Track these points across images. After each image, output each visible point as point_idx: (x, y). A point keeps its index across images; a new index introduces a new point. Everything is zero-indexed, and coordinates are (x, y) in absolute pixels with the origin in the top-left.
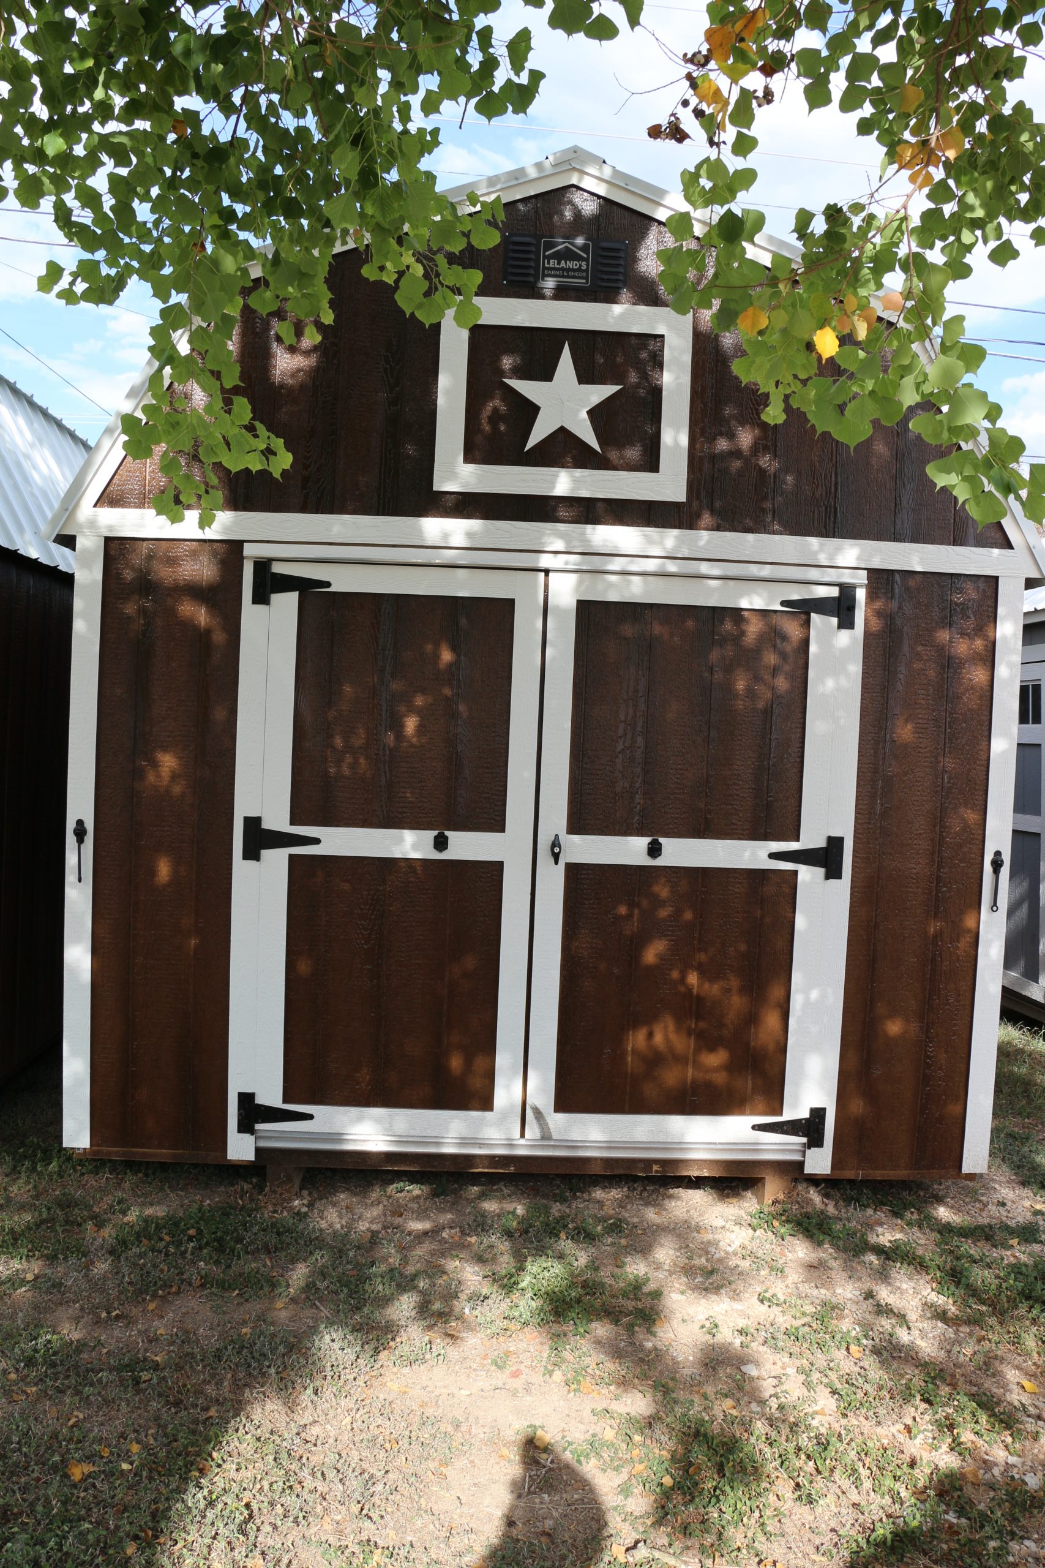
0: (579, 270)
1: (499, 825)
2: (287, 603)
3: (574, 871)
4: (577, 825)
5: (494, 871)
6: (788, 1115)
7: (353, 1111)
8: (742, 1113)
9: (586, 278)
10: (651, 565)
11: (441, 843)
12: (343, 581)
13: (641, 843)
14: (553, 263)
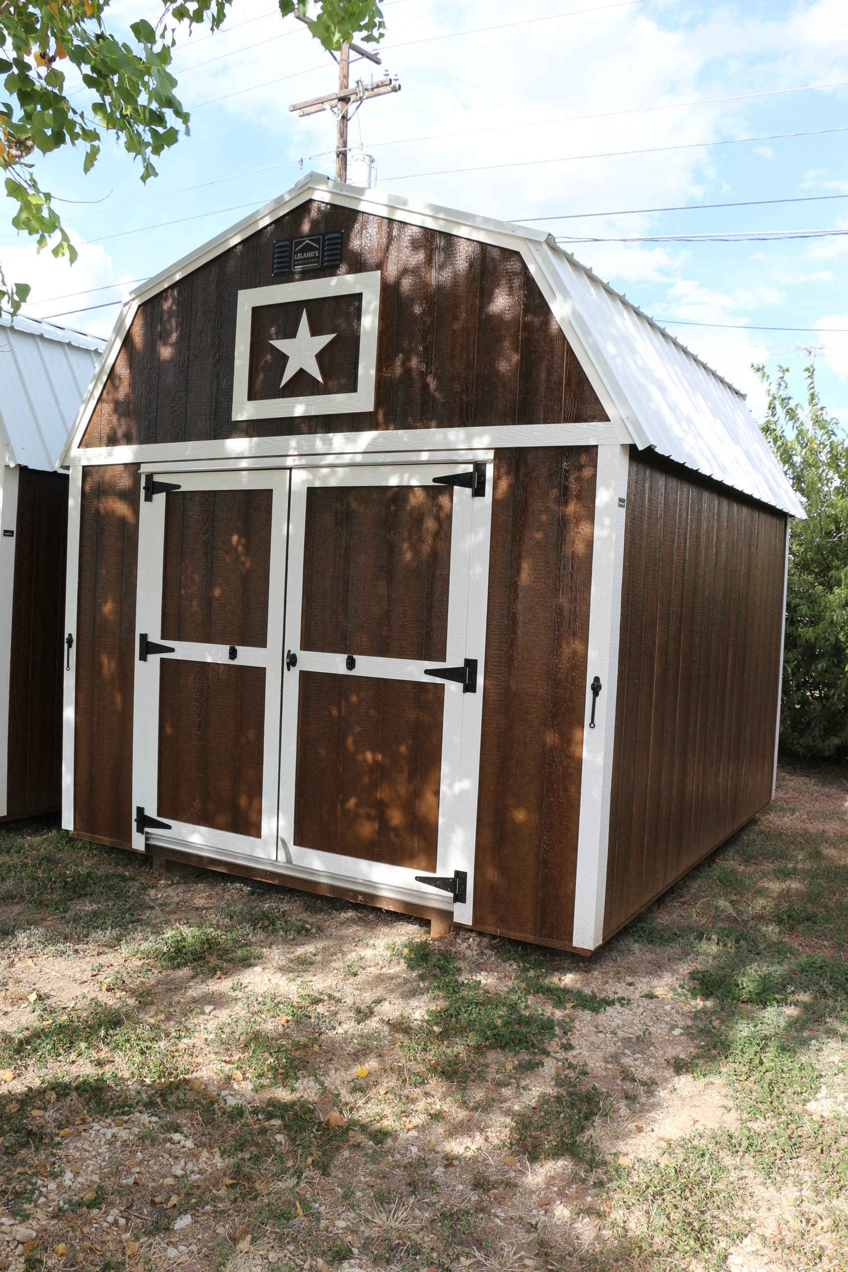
0: (315, 257)
1: (262, 643)
2: (160, 499)
3: (305, 677)
4: (307, 644)
5: (260, 673)
6: (441, 873)
7: (190, 826)
8: (411, 867)
9: (318, 262)
10: (347, 459)
11: (233, 654)
12: (188, 484)
13: (342, 658)
14: (300, 256)
